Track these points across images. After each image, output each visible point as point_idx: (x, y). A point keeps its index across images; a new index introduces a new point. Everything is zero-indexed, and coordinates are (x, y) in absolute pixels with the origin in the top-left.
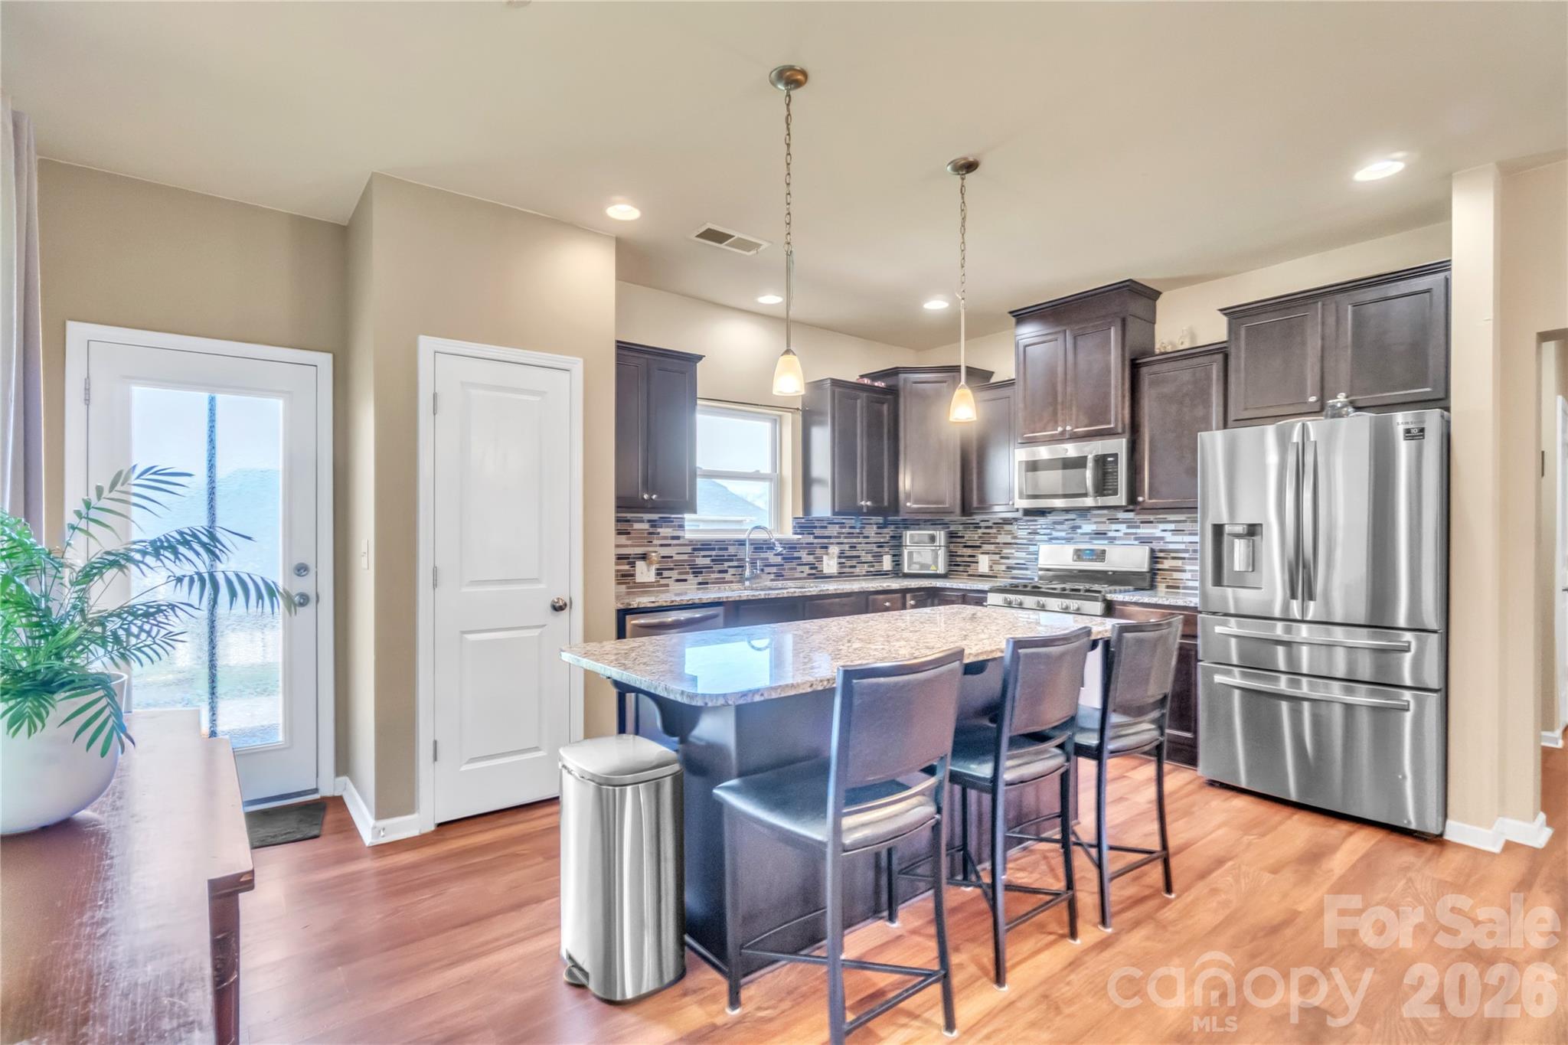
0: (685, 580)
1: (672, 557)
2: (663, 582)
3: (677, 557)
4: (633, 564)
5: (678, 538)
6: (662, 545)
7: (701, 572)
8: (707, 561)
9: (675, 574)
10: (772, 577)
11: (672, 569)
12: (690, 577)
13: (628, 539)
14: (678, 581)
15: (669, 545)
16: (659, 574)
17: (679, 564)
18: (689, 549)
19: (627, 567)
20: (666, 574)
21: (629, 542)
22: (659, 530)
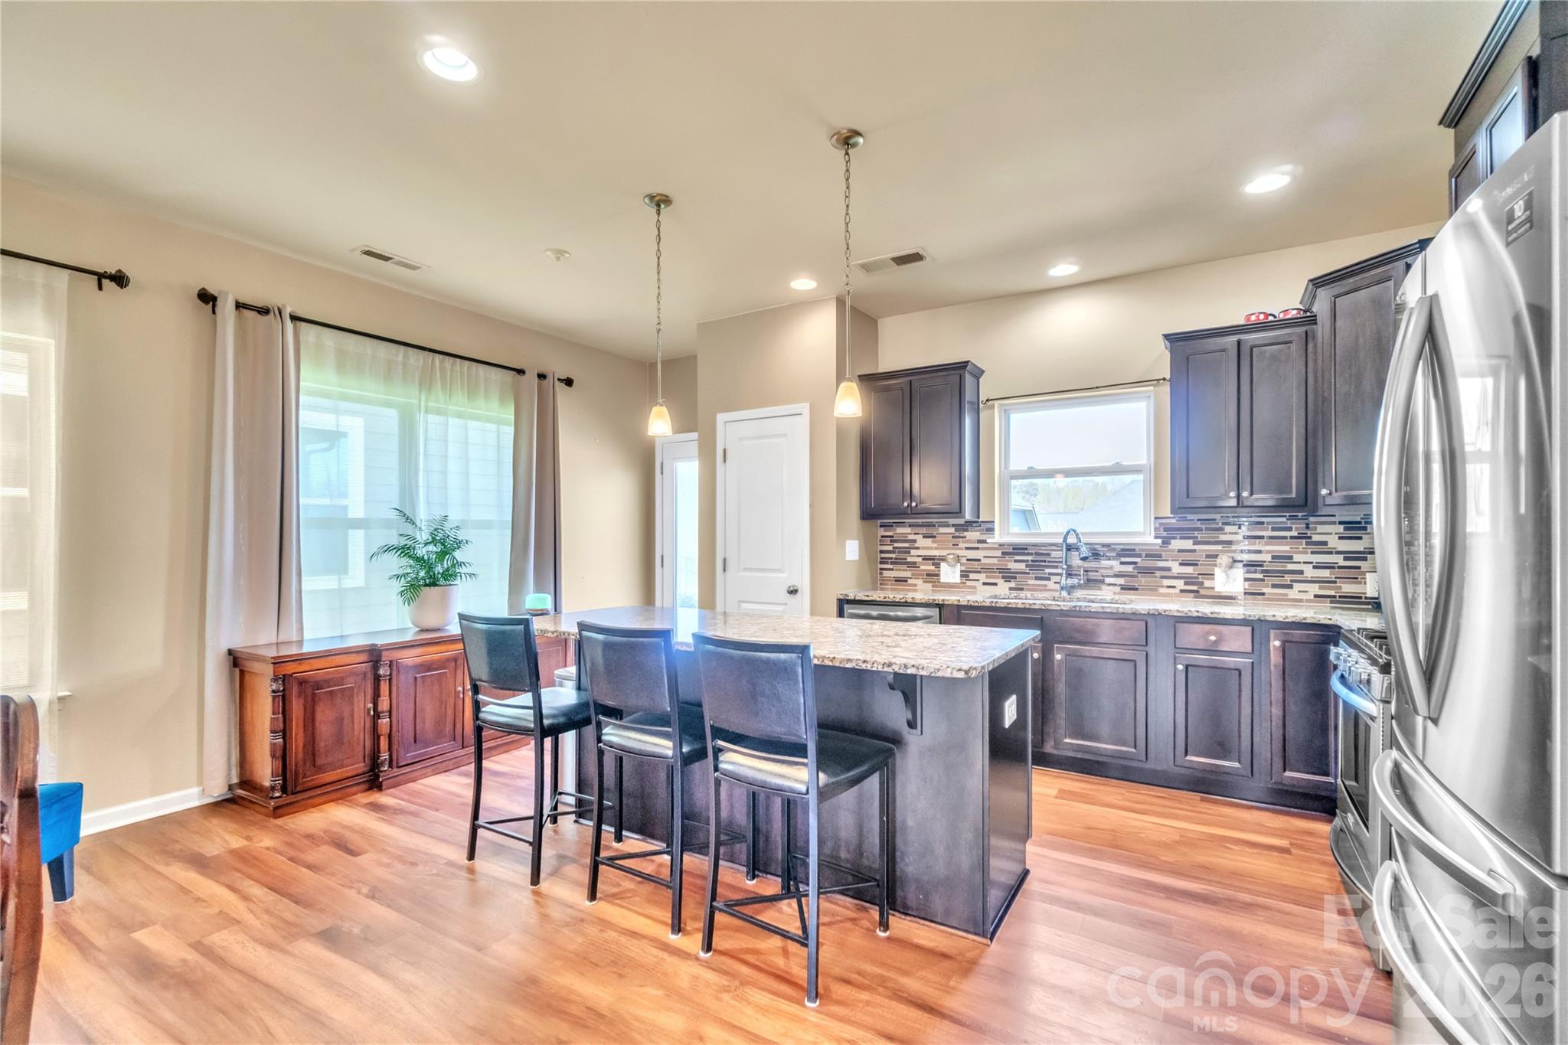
0: (996, 584)
1: (979, 560)
2: (969, 583)
3: (984, 561)
4: (937, 566)
5: (984, 542)
6: (967, 548)
7: (1015, 578)
8: (1022, 566)
9: (982, 577)
10: (1118, 589)
11: (980, 572)
12: (1000, 581)
13: (933, 542)
14: (984, 584)
15: (978, 548)
16: (965, 575)
17: (987, 570)
18: (999, 553)
19: (933, 568)
20: (972, 576)
21: (935, 545)
22: (966, 534)
